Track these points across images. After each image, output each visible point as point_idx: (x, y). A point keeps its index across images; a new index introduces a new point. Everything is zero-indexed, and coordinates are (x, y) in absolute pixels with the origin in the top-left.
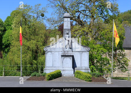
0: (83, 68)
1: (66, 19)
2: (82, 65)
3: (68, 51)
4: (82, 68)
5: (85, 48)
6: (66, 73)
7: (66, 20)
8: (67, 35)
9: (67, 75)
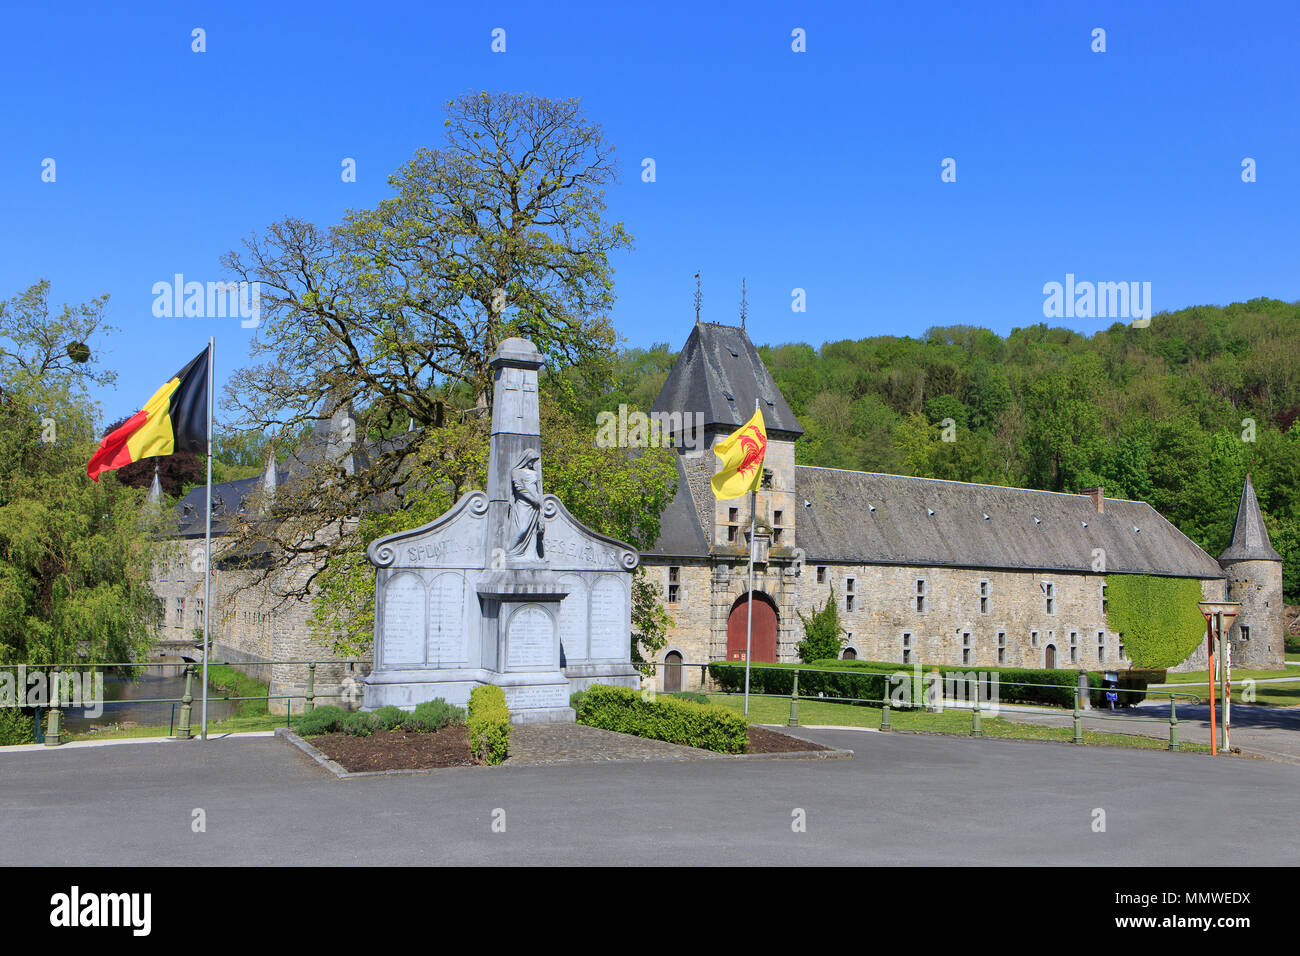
0: (600, 669)
1: (511, 375)
2: (595, 653)
3: (533, 571)
4: (593, 666)
5: (613, 554)
6: (528, 703)
7: (513, 380)
8: (527, 471)
9: (533, 715)
